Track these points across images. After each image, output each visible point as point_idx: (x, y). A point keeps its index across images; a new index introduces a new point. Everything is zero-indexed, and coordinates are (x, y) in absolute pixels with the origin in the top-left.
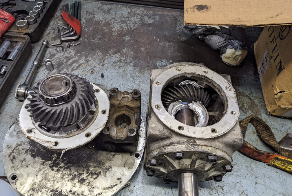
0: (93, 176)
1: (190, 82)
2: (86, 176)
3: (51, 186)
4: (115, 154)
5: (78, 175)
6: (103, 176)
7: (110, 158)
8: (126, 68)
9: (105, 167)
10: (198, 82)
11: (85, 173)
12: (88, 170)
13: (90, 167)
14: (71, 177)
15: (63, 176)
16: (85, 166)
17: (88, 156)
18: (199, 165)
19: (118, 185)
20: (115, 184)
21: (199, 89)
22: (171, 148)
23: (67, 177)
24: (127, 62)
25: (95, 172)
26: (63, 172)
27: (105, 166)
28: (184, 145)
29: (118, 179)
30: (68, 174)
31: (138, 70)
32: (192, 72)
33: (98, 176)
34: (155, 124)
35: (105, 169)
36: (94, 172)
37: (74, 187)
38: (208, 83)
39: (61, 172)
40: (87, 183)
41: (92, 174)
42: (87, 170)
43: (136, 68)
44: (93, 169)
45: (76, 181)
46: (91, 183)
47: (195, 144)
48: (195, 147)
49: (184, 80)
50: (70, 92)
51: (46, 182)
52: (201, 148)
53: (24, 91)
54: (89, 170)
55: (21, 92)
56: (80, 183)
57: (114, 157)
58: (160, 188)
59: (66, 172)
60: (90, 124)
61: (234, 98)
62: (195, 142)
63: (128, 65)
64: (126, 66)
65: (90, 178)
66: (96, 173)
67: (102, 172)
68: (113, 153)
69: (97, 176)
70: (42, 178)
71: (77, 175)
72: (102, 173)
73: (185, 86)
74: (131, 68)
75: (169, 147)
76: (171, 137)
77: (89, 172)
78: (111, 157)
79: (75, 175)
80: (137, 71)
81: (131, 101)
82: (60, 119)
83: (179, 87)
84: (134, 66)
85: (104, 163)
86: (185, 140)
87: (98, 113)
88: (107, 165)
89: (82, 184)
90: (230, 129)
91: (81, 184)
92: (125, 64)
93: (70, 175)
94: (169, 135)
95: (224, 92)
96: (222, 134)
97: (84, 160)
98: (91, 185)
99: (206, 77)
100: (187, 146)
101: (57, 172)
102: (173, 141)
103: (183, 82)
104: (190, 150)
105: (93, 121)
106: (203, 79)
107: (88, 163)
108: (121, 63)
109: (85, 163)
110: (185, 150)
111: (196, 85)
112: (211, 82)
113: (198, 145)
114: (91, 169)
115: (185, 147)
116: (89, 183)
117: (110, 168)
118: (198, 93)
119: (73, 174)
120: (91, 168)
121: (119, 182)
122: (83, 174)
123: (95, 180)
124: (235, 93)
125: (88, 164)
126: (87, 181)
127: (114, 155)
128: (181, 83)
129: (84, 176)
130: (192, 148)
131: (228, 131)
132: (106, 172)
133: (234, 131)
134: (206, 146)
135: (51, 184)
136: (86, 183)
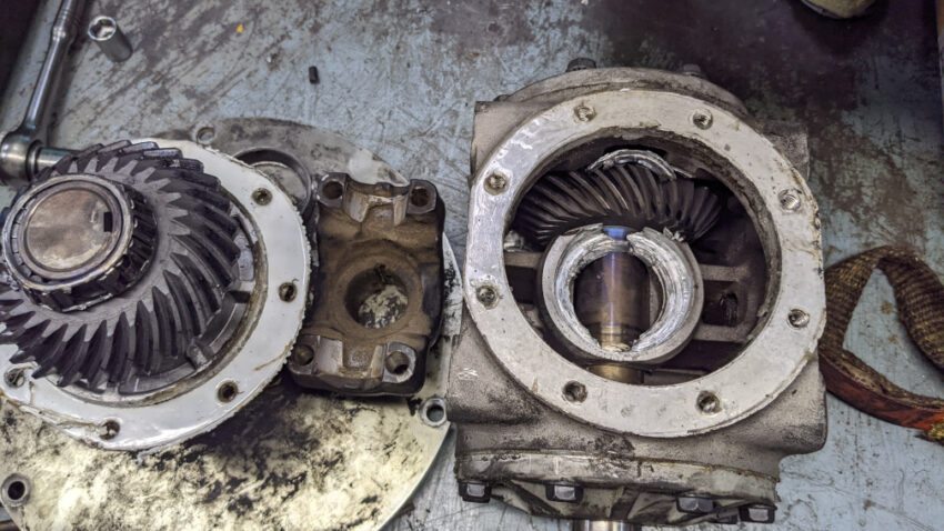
0: (278, 489)
1: (637, 155)
2: (256, 490)
3: (139, 522)
4: (355, 406)
5: (227, 484)
6: (314, 491)
7: (336, 424)
8: (403, 39)
9: (319, 454)
11: (252, 479)
12: (262, 466)
13: (268, 454)
14: (204, 491)
15: (177, 487)
16: (249, 452)
17: (261, 414)
19: (365, 523)
20: (355, 518)
21: (674, 184)
22: (536, 461)
23: (191, 490)
24: (407, 11)
25: (285, 475)
26: (178, 472)
27: (320, 451)
28: (584, 458)
29: (368, 500)
30: (195, 480)
31: (450, 44)
32: (641, 124)
33: (297, 489)
34: (475, 366)
35: (320, 465)
36: (280, 475)
37: (215, 526)
38: (710, 166)
39: (169, 474)
40: (261, 515)
41: (276, 481)
42: (258, 465)
43: (443, 36)
44: (280, 462)
45: (221, 505)
46: (273, 515)
47: (630, 455)
48: (625, 467)
49: (610, 150)
50: (124, 257)
51: (121, 506)
52: (652, 470)
54: (266, 467)
56: (234, 514)
57: (351, 420)
59: (188, 474)
60: (235, 349)
61: (812, 248)
62: (630, 447)
63: (414, 25)
64: (406, 28)
65: (269, 497)
66: (290, 477)
67: (310, 473)
68: (349, 406)
69: (291, 488)
70: (109, 492)
71: (224, 484)
72: (310, 480)
74: (425, 39)
75: (530, 456)
76: (538, 420)
77: (267, 475)
78: (342, 418)
79: (218, 483)
80: (447, 53)
81: (403, 224)
83: (591, 177)
84: (438, 27)
85: (315, 444)
86: (590, 438)
87: (264, 299)
88: (329, 447)
89: (241, 517)
90: (775, 396)
91: (239, 516)
92: (403, 22)
93: (202, 483)
94: (528, 412)
95: (769, 216)
96: (740, 419)
97: (246, 431)
98: (273, 521)
99: (702, 145)
100: (595, 462)
101: (156, 474)
103: (608, 156)
107: (261, 440)
109: (249, 442)
111: (660, 168)
112: (721, 167)
113: (641, 460)
114: (273, 464)
116: (267, 513)
117: (336, 462)
118: (667, 196)
119: (212, 481)
120: (273, 459)
121: (368, 513)
122: (245, 480)
123: (285, 505)
124: (818, 221)
125: (262, 444)
126: (260, 507)
127: (353, 412)
128: (600, 160)
129: (250, 488)
130: (616, 472)
131: (766, 404)
132: (325, 475)
134: (673, 461)
135: (138, 517)
136: (256, 512)
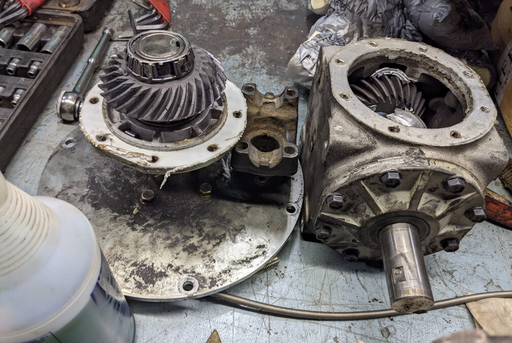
0: (211, 241)
1: (393, 72)
2: (199, 242)
3: (132, 256)
4: (249, 206)
5: (182, 238)
6: (230, 242)
7: (240, 213)
8: (254, 77)
9: (232, 226)
10: (408, 70)
11: (197, 236)
13: (204, 225)
14: (169, 242)
15: (154, 240)
16: (194, 224)
17: (200, 208)
18: (426, 203)
19: (259, 257)
20: (254, 255)
21: (409, 86)
22: (376, 166)
23: (162, 242)
24: (255, 68)
25: (214, 235)
26: (155, 233)
27: (232, 224)
28: (401, 160)
29: (260, 247)
30: (164, 237)
31: (275, 80)
33: (221, 241)
34: (342, 125)
35: (232, 230)
36: (212, 235)
37: (176, 258)
39: (150, 234)
40: (202, 253)
41: (209, 237)
42: (200, 230)
43: (272, 77)
44: (211, 229)
45: (180, 248)
46: (208, 253)
47: (423, 157)
48: (422, 162)
49: (381, 67)
50: (186, 56)
51: (121, 249)
52: (435, 163)
53: (73, 103)
54: (204, 231)
55: (69, 105)
56: (186, 253)
57: (247, 211)
58: (335, 271)
59: (160, 234)
60: (216, 130)
61: (482, 89)
62: (422, 153)
63: (258, 72)
64: (254, 73)
65: (206, 245)
66: (217, 236)
67: (227, 234)
68: (245, 205)
69: (218, 241)
70: (115, 242)
71: (180, 239)
72: (228, 237)
73: (382, 78)
74: (264, 77)
75: (371, 165)
76: (375, 148)
77: (204, 234)
78: (243, 211)
79: (177, 238)
80: (274, 83)
82: (166, 106)
84: (269, 73)
85: (229, 221)
86: (402, 150)
87: (227, 115)
88: (237, 223)
89: (191, 254)
91: (189, 254)
93: (168, 238)
94: (370, 143)
95: (461, 80)
96: (472, 141)
97: (192, 215)
98: (209, 256)
99: (425, 57)
100: (407, 161)
101: (141, 234)
102: (379, 154)
103: (380, 70)
104: (414, 166)
105: (220, 127)
106: (418, 62)
107: (199, 219)
108: (245, 69)
109: (194, 220)
110: (405, 167)
111: (402, 78)
112: (433, 68)
113: (429, 159)
114: (206, 229)
115: (403, 162)
116: (205, 252)
117: (241, 229)
118: (405, 94)
119: (173, 238)
120: (207, 227)
121: (261, 253)
122: (192, 237)
123: (215, 248)
124: (482, 81)
125: (201, 221)
126: (200, 250)
127: (248, 208)
128: (377, 72)
129: (195, 241)
130: (418, 164)
131: (480, 137)
132: (235, 235)
133: (490, 140)
134: (443, 161)
135: (131, 254)
136: (199, 252)
